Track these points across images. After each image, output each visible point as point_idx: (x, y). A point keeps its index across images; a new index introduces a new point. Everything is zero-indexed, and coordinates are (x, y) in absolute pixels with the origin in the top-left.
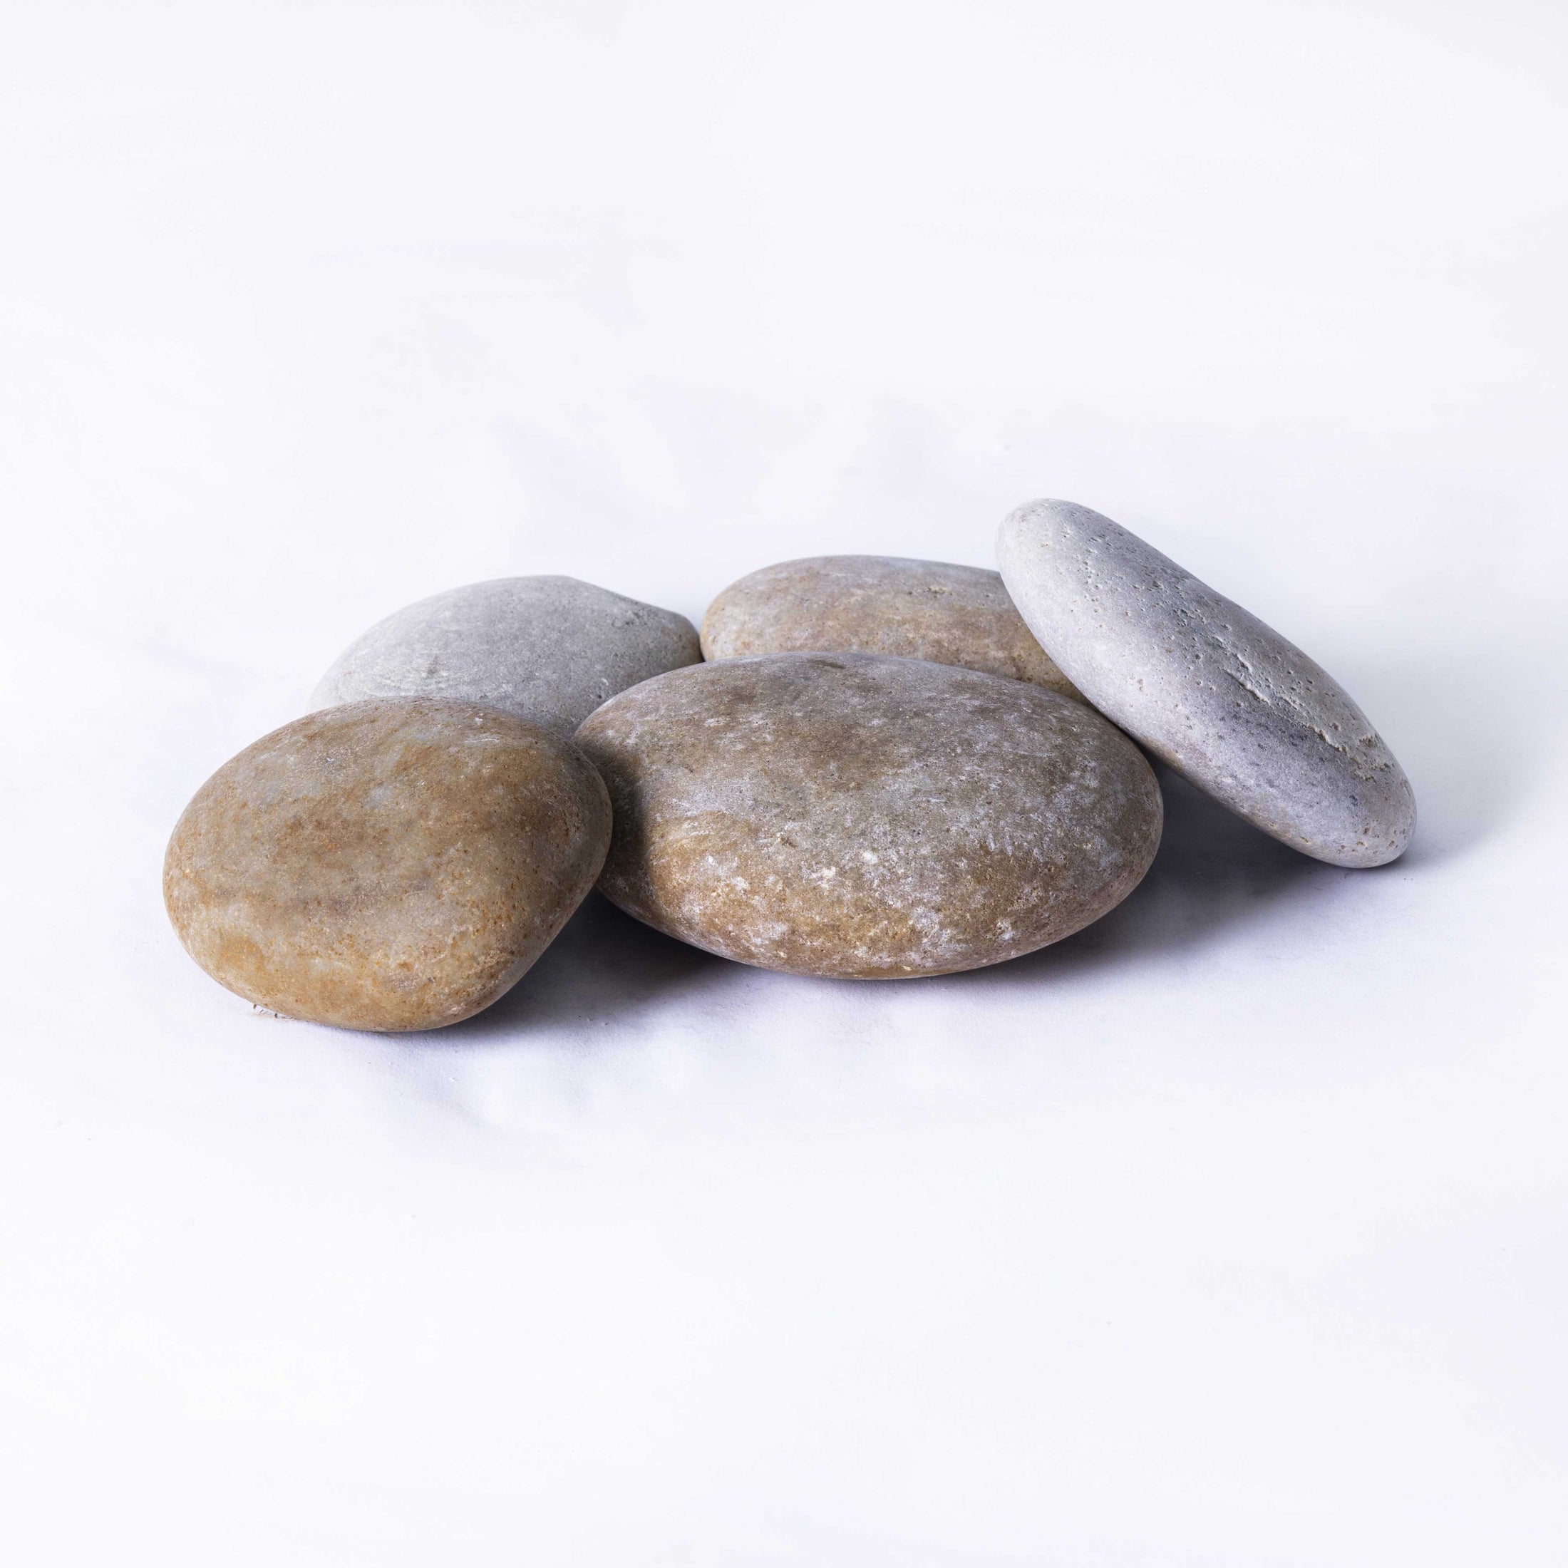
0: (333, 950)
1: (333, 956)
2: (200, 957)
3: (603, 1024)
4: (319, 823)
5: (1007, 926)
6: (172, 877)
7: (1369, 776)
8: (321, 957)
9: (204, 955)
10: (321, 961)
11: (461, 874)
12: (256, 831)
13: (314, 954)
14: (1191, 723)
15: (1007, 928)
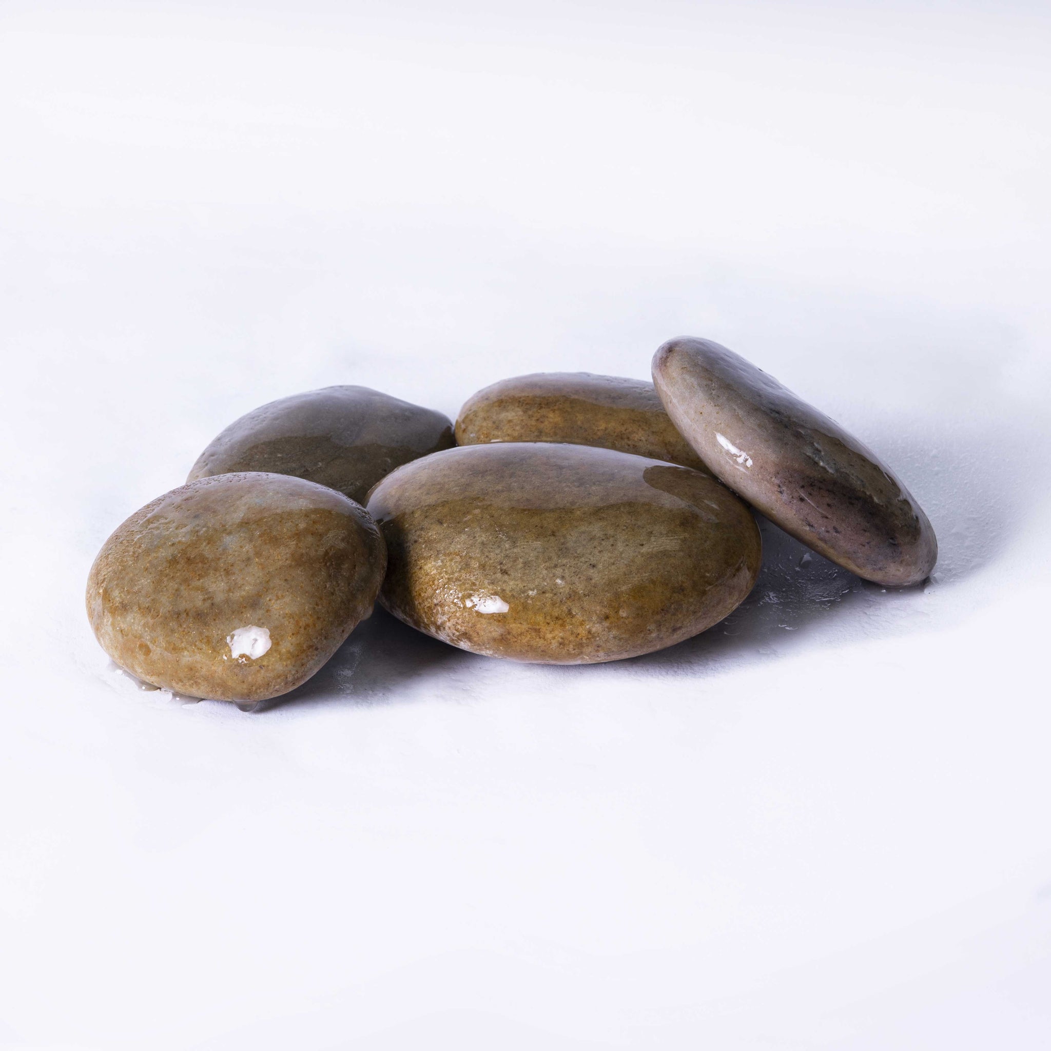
0: (195, 646)
1: (196, 650)
2: (109, 650)
3: (381, 695)
4: (189, 560)
5: (653, 628)
6: (91, 595)
7: (903, 524)
8: (188, 651)
9: (112, 648)
10: (188, 653)
11: (282, 596)
12: (146, 565)
13: (183, 649)
14: (782, 490)
15: (654, 630)
